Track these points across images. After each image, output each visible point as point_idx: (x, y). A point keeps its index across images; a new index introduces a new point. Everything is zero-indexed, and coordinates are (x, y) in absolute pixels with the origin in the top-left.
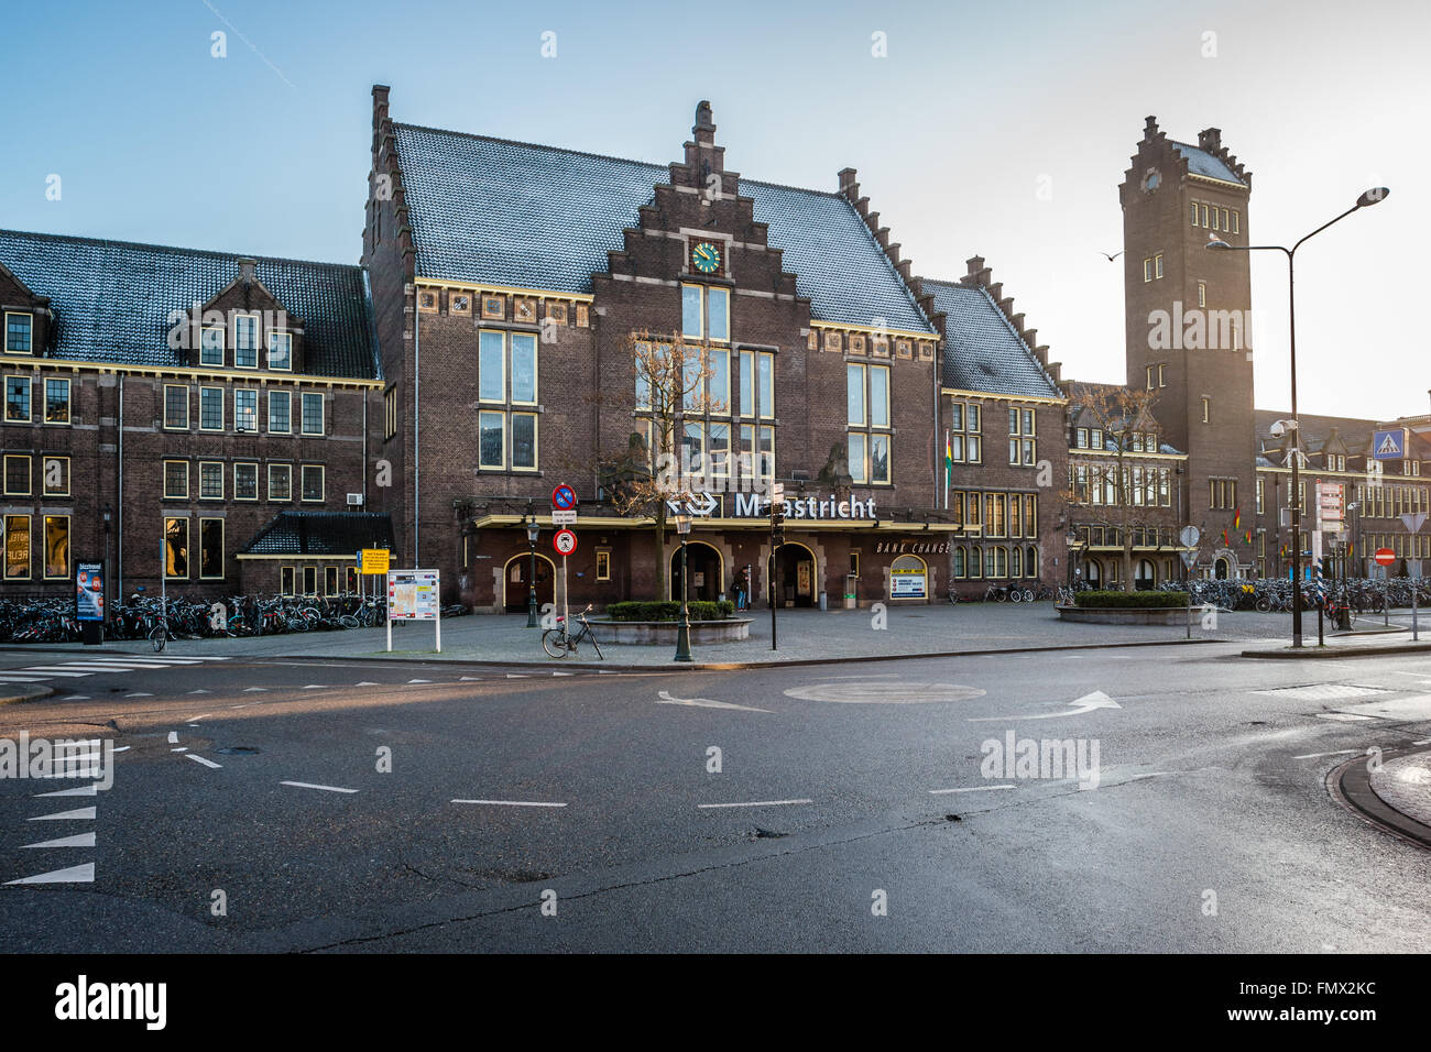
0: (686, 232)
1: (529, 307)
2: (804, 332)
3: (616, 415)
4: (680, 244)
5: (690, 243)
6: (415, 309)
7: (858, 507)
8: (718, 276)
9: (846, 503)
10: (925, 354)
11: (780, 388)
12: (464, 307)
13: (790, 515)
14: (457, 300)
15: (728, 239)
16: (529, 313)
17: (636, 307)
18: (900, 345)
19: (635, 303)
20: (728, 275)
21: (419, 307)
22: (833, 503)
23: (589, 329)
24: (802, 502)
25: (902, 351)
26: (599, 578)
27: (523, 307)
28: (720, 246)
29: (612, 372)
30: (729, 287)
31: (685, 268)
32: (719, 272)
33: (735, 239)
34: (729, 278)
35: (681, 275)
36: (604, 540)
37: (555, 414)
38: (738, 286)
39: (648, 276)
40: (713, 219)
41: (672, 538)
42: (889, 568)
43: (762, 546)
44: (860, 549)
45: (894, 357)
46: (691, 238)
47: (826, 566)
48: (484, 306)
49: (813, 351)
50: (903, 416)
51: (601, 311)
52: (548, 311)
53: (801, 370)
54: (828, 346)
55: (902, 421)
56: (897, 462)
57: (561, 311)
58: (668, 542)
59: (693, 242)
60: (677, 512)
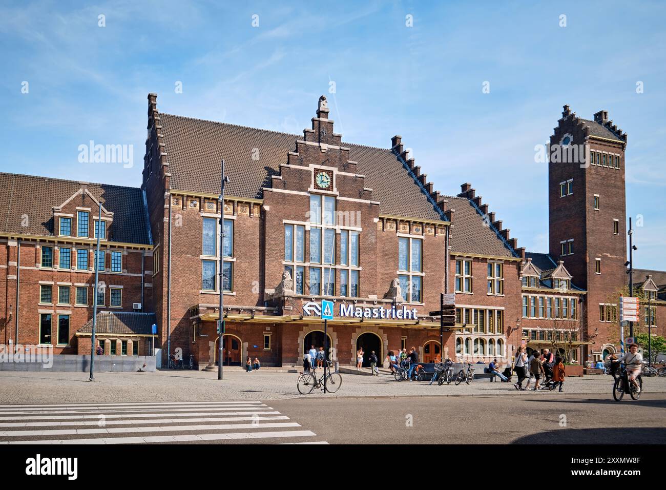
0: (312, 167)
1: (229, 206)
2: (375, 220)
3: (274, 263)
4: (309, 173)
5: (315, 172)
6: (170, 206)
8: (330, 190)
9: (401, 310)
10: (441, 233)
11: (363, 249)
12: (195, 205)
13: (370, 316)
14: (192, 202)
15: (335, 171)
16: (229, 209)
17: (286, 206)
19: (285, 204)
20: (335, 189)
21: (172, 205)
23: (260, 218)
25: (429, 231)
26: (265, 349)
27: (226, 206)
28: (330, 173)
29: (272, 240)
30: (335, 196)
31: (312, 186)
32: (330, 188)
33: (339, 170)
34: (335, 192)
35: (309, 189)
36: (268, 329)
37: (242, 262)
38: (341, 195)
39: (292, 190)
40: (328, 159)
41: (304, 328)
42: (422, 348)
43: (353, 334)
44: (406, 337)
45: (424, 234)
46: (315, 169)
47: (388, 345)
48: (206, 205)
49: (380, 231)
50: (429, 266)
51: (267, 208)
52: (239, 208)
53: (373, 241)
54: (388, 229)
55: (428, 269)
56: (425, 291)
57: (246, 208)
58: (302, 330)
59: (317, 172)
60: (309, 313)
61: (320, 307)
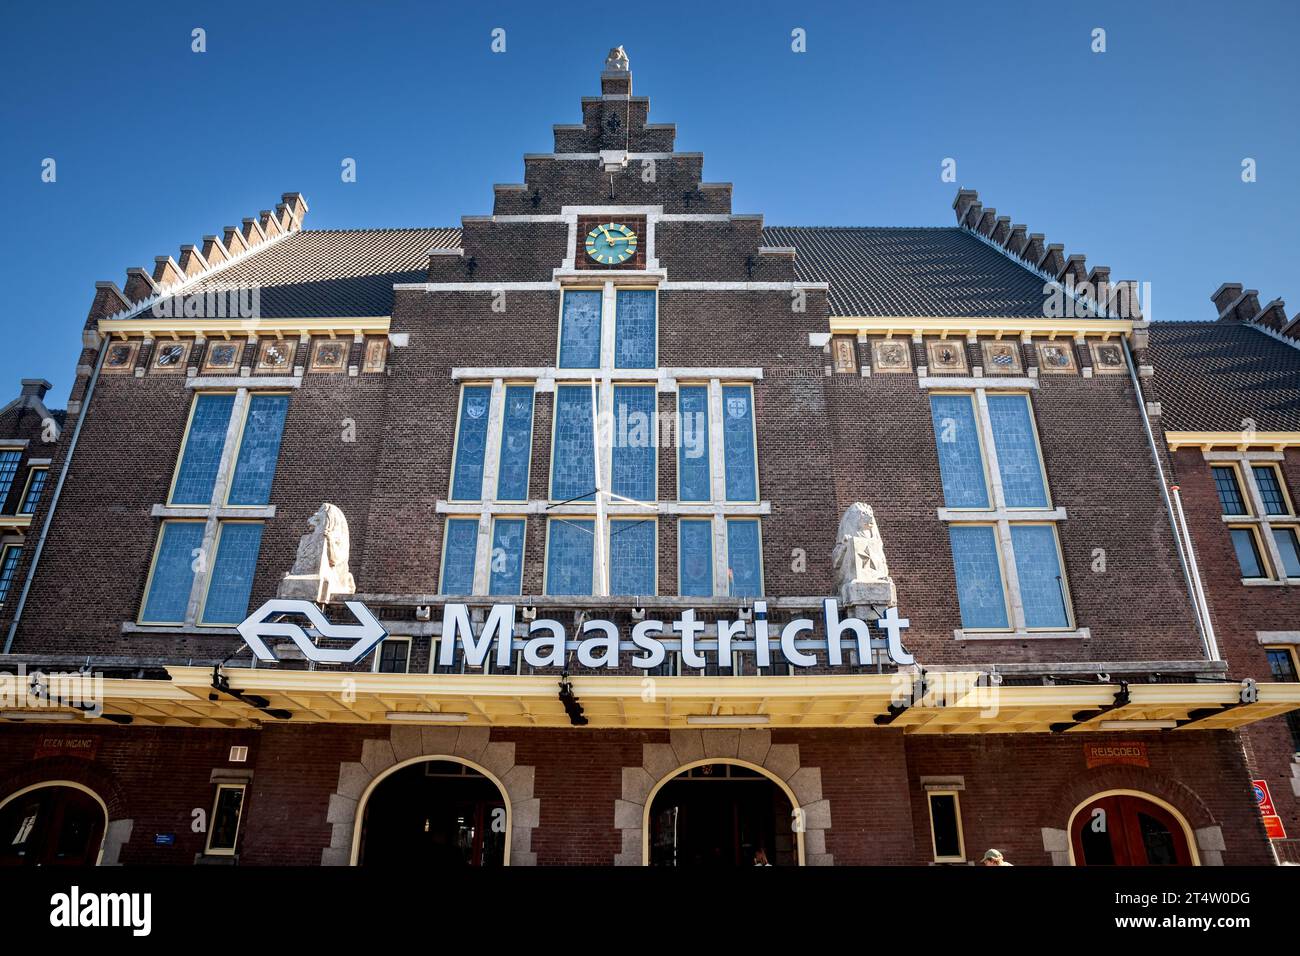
0: (570, 215)
1: (282, 352)
2: (818, 339)
3: (403, 512)
4: (561, 230)
5: (580, 227)
6: (93, 369)
8: (634, 268)
10: (1105, 360)
12: (174, 360)
14: (167, 351)
15: (654, 215)
17: (467, 328)
18: (1044, 351)
19: (464, 322)
20: (652, 262)
21: (101, 366)
23: (384, 374)
25: (1052, 361)
26: (209, 852)
27: (272, 351)
28: (637, 224)
29: (405, 436)
30: (655, 282)
31: (569, 262)
32: (636, 261)
33: (667, 211)
34: (654, 267)
35: (557, 273)
36: (239, 754)
37: (294, 519)
38: (672, 278)
40: (627, 186)
41: (367, 744)
42: (1061, 833)
43: (626, 771)
44: (960, 779)
45: (1033, 372)
46: (581, 219)
47: (829, 826)
48: (209, 356)
49: (848, 377)
50: (1078, 480)
51: (400, 340)
52: (315, 354)
53: (815, 406)
54: (881, 366)
55: (1078, 492)
56: (1082, 578)
57: (336, 351)
58: (357, 758)
59: (587, 224)
60: (262, 652)
61: (332, 622)
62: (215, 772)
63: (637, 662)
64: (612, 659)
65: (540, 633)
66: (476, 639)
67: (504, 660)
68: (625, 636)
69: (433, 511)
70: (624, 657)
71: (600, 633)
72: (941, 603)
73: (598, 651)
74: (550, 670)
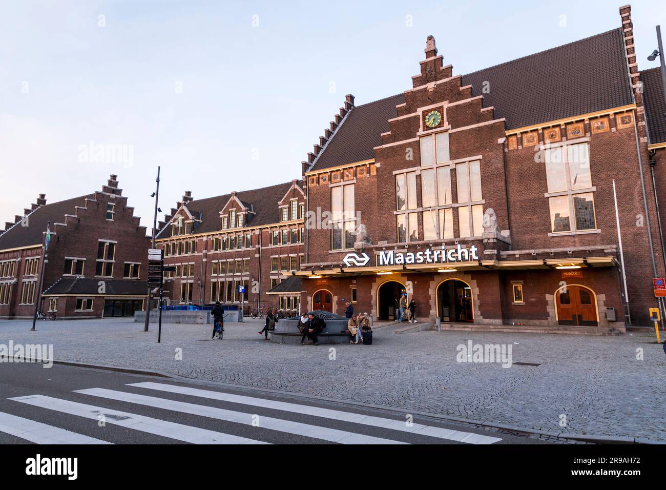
0: (420, 111)
1: (349, 173)
2: (501, 140)
3: (386, 216)
4: (417, 118)
5: (423, 115)
7: (462, 253)
8: (441, 127)
10: (623, 122)
11: (486, 180)
12: (325, 180)
14: (322, 178)
15: (446, 105)
16: (350, 175)
17: (395, 158)
18: (594, 124)
19: (394, 156)
20: (446, 123)
21: (308, 185)
22: (443, 252)
23: (376, 176)
24: (422, 253)
25: (598, 128)
27: (347, 173)
28: (440, 109)
29: (383, 194)
30: (447, 131)
31: (421, 129)
32: (441, 124)
33: (450, 102)
34: (447, 125)
35: (418, 134)
36: (354, 282)
38: (453, 128)
39: (401, 140)
40: (438, 95)
41: (377, 279)
42: (552, 296)
43: (431, 282)
44: (522, 281)
45: (588, 134)
46: (423, 112)
47: (478, 293)
48: (332, 177)
49: (514, 150)
50: (603, 176)
51: (378, 165)
52: (358, 172)
53: (499, 165)
54: (525, 144)
55: (602, 180)
56: (600, 212)
57: (363, 170)
58: (375, 281)
59: (425, 113)
60: (349, 265)
61: (360, 257)
62: (351, 286)
63: (418, 261)
64: (413, 261)
65: (398, 256)
66: (386, 258)
67: (392, 263)
68: (415, 256)
69: (393, 214)
70: (415, 260)
71: (411, 256)
72: (544, 225)
73: (410, 260)
74: (401, 264)
